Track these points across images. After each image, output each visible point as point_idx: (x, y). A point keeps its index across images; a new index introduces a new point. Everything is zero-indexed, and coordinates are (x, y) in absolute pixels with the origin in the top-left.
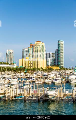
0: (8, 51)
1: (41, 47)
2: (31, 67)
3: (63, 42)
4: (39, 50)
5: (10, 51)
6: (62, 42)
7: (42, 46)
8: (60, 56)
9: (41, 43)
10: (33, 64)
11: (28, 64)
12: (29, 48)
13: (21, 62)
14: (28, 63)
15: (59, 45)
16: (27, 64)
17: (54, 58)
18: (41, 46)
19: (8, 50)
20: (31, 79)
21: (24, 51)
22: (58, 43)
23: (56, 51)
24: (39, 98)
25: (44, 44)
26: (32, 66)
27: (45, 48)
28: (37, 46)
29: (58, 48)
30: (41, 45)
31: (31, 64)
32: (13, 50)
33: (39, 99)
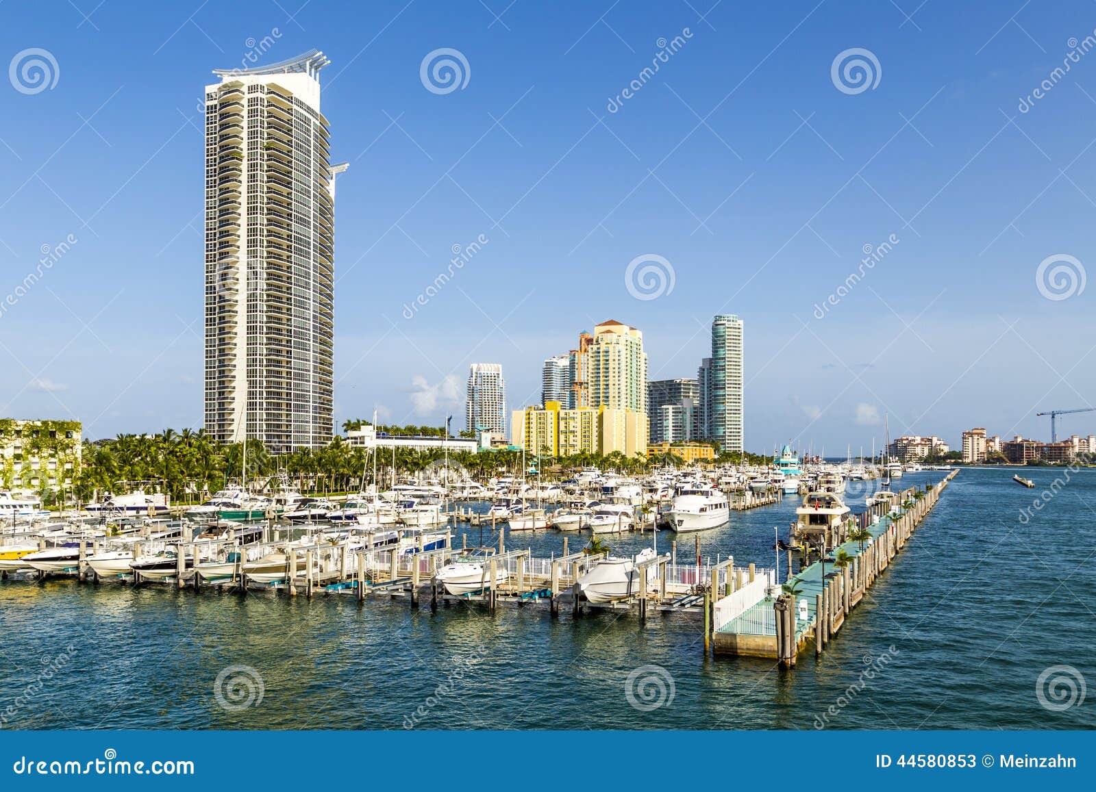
0: (479, 369)
1: (623, 353)
2: (571, 449)
3: (741, 322)
4: (611, 366)
5: (488, 369)
6: (735, 323)
7: (629, 345)
8: (721, 392)
9: (626, 328)
10: (579, 434)
11: (554, 434)
12: (573, 354)
13: (524, 426)
14: (554, 430)
15: (718, 341)
16: (549, 434)
17: (696, 402)
18: (622, 347)
19: (475, 367)
20: (508, 506)
21: (555, 370)
22: (715, 327)
23: (702, 369)
24: (415, 590)
25: (639, 334)
26: (571, 443)
27: (643, 355)
28: (603, 347)
29: (715, 351)
30: (622, 341)
31: (571, 435)
32: (500, 366)
33: (415, 595)
